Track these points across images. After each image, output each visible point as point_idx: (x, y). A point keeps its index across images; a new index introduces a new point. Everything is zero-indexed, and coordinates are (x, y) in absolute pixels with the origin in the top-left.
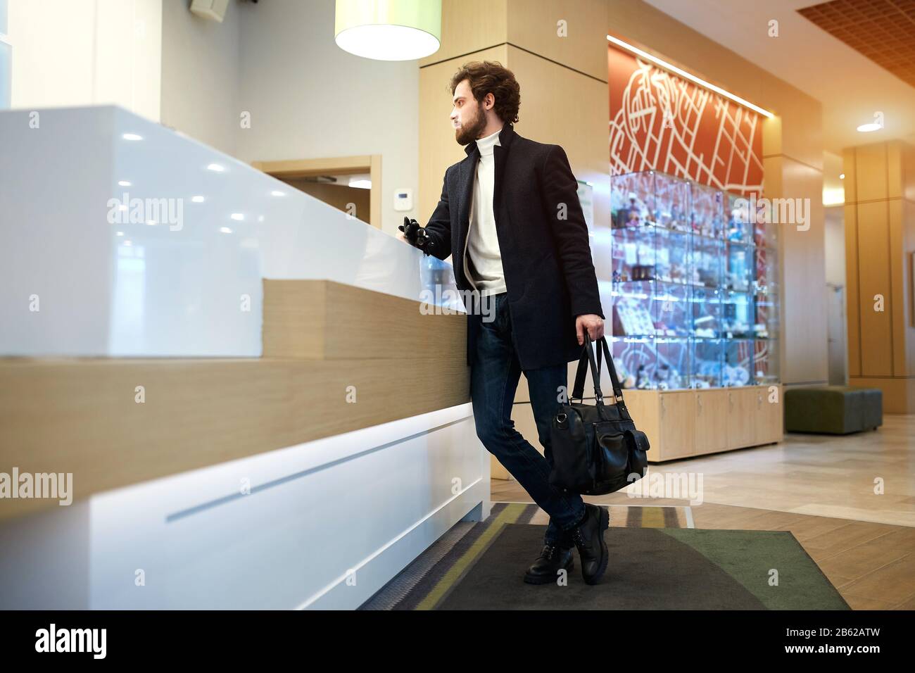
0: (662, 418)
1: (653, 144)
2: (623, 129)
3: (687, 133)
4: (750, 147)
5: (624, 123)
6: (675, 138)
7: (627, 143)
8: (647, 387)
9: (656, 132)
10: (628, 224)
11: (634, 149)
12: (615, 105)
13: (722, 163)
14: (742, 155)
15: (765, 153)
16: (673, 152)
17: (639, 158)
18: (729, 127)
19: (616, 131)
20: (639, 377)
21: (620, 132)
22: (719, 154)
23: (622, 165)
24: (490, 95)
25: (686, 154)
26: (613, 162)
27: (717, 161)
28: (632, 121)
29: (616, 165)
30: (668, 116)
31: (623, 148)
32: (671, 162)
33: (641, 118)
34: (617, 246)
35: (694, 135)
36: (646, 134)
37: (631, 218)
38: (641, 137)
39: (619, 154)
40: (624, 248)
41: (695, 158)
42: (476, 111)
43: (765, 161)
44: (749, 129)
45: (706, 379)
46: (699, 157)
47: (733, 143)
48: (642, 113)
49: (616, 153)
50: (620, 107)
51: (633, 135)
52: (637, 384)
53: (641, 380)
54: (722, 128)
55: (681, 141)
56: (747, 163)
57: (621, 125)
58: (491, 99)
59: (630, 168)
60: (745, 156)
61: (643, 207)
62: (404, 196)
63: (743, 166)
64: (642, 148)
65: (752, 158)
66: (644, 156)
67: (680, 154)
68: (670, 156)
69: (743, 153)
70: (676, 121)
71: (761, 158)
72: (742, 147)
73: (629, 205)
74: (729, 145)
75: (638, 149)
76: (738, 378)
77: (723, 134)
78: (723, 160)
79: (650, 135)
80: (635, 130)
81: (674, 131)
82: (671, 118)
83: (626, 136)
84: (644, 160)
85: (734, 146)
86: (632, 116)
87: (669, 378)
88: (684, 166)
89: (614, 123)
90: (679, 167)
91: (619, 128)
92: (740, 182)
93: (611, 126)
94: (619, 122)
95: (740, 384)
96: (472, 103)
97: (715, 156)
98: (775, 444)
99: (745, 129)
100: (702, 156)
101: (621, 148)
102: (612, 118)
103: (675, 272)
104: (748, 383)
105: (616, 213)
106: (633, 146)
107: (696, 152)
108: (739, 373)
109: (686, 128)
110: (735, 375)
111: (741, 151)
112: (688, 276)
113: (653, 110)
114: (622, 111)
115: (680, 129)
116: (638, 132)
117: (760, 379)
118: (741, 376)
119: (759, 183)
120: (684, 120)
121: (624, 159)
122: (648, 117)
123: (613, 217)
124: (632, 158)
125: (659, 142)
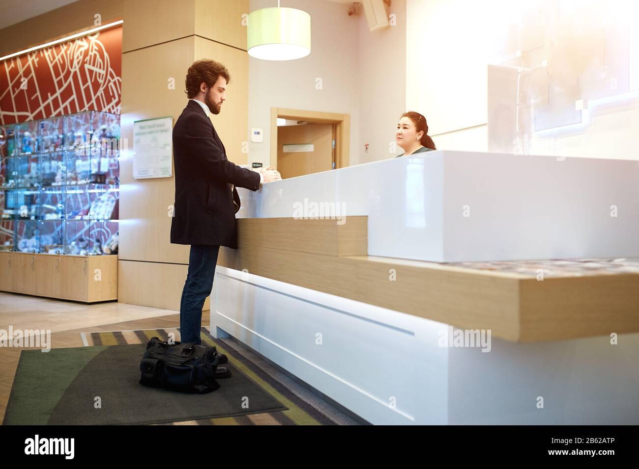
62: (258, 133)
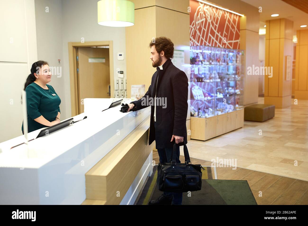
0: (206, 127)
1: (204, 31)
2: (194, 28)
3: (215, 26)
4: (236, 27)
5: (194, 25)
6: (211, 28)
7: (196, 32)
8: (201, 116)
9: (205, 27)
10: (196, 63)
11: (198, 34)
12: (192, 19)
13: (226, 34)
14: (233, 30)
15: (241, 28)
16: (210, 33)
17: (199, 37)
18: (229, 21)
19: (192, 28)
20: (199, 112)
21: (193, 29)
22: (226, 31)
23: (194, 40)
24: (163, 51)
25: (215, 33)
26: (191, 39)
27: (225, 34)
28: (197, 24)
29: (192, 41)
30: (209, 20)
31: (194, 34)
32: (210, 36)
33: (200, 23)
34: (192, 69)
35: (217, 26)
36: (202, 28)
37: (197, 61)
38: (200, 29)
39: (193, 37)
40: (194, 69)
41: (218, 34)
42: (158, 57)
43: (240, 31)
44: (236, 21)
45: (220, 111)
46: (219, 33)
47: (230, 26)
48: (200, 21)
49: (192, 37)
50: (193, 20)
51: (197, 29)
52: (198, 115)
53: (199, 113)
54: (227, 22)
55: (213, 29)
56: (235, 33)
57: (194, 26)
58: (163, 53)
59: (196, 41)
60: (234, 31)
61: (200, 55)
63: (233, 34)
64: (200, 34)
65: (236, 31)
66: (201, 36)
67: (213, 33)
68: (209, 34)
69: (234, 29)
70: (212, 22)
71: (239, 30)
72: (233, 27)
73: (196, 55)
74: (229, 27)
75: (199, 34)
76: (230, 109)
77: (227, 24)
78: (227, 33)
79: (203, 28)
80: (198, 27)
81: (211, 26)
82: (210, 21)
83: (195, 30)
84: (201, 37)
85: (231, 28)
86: (197, 23)
87: (208, 112)
88: (214, 37)
89: (191, 26)
90: (212, 38)
91: (193, 27)
92: (232, 40)
93: (190, 27)
94: (193, 26)
95: (231, 111)
96: (157, 54)
97: (224, 32)
98: (241, 128)
99: (234, 21)
100: (220, 33)
101: (193, 34)
102: (191, 25)
103: (211, 77)
104: (233, 110)
105: (192, 59)
106: (197, 33)
107: (218, 32)
108: (230, 107)
109: (215, 23)
110: (229, 107)
111: (233, 29)
112: (215, 78)
113: (204, 19)
114: (194, 21)
115: (213, 24)
116: (199, 28)
117: (237, 108)
118: (231, 108)
119: (238, 39)
120: (214, 21)
121: (194, 38)
122: (202, 22)
123: (191, 60)
124: (197, 37)
125: (206, 30)
